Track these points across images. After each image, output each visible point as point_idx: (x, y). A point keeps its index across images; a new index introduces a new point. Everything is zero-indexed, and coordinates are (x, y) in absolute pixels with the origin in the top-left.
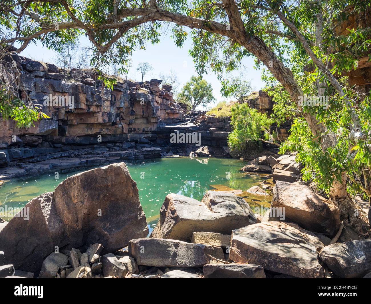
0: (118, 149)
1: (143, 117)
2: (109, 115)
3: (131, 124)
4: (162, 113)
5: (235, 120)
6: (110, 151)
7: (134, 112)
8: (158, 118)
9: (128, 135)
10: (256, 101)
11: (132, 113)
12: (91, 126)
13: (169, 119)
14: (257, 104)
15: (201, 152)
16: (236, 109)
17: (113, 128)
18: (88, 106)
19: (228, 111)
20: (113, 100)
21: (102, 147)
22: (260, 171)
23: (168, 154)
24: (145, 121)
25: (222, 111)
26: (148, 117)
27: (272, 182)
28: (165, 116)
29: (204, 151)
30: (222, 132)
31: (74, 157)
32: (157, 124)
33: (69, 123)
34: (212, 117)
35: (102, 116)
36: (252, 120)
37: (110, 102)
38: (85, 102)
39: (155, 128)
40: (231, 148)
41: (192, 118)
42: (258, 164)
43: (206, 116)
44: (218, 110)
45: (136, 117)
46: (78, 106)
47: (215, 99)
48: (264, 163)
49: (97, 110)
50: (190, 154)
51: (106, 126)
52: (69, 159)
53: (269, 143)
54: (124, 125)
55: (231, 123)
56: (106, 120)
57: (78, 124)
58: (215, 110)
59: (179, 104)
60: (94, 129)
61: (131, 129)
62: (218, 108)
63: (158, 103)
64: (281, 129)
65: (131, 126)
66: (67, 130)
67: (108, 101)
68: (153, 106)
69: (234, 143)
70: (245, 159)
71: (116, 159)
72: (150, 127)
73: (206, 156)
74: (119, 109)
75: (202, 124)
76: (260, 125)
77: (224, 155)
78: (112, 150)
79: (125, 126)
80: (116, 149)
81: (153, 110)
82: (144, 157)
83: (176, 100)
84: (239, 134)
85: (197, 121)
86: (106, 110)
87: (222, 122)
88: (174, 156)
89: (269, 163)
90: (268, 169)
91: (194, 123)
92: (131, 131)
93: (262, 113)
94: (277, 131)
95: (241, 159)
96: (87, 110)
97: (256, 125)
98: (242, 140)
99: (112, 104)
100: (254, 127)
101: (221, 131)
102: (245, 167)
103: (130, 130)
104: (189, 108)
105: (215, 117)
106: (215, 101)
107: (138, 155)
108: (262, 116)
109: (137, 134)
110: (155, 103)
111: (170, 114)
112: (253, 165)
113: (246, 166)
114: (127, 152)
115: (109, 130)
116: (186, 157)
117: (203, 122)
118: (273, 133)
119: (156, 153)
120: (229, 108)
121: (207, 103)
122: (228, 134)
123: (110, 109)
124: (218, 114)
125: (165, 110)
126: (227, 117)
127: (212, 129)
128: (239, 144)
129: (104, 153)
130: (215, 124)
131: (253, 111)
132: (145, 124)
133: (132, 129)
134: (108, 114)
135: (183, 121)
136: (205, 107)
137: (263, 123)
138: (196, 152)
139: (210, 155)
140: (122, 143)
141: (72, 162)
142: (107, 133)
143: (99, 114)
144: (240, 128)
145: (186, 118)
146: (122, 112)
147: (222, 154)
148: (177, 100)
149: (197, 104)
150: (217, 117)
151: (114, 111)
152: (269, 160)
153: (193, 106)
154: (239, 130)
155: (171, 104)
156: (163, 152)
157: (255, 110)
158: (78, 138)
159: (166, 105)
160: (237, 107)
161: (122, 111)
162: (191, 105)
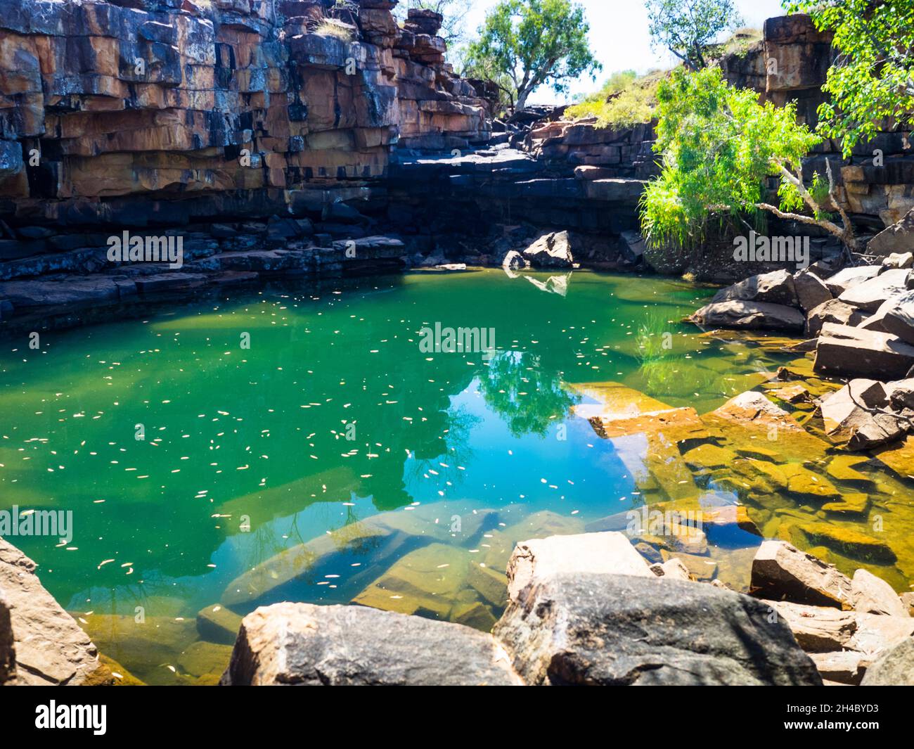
0: (250, 244)
1: (335, 128)
2: (213, 119)
3: (297, 153)
4: (406, 113)
5: (669, 133)
6: (225, 250)
7: (304, 108)
8: (393, 129)
9: (287, 193)
10: (752, 63)
11: (298, 112)
12: (147, 160)
13: (432, 133)
14: (754, 75)
15: (543, 254)
16: (678, 90)
17: (230, 168)
18: (132, 86)
19: (645, 102)
20: (226, 64)
21: (198, 234)
22: (760, 327)
23: (429, 260)
24: (344, 144)
25: (621, 103)
26: (356, 126)
27: (812, 374)
28: (417, 123)
29: (555, 248)
30: (621, 181)
31: (94, 272)
32: (388, 151)
33: (66, 151)
34: (585, 124)
35: (187, 122)
36: (737, 133)
37: (212, 72)
38: (115, 70)
39: (381, 166)
40: (653, 238)
41: (515, 130)
42: (754, 300)
43: (565, 122)
44: (605, 101)
45: (312, 126)
46: (92, 87)
47: (596, 62)
48: (777, 296)
49: (166, 100)
50: (503, 258)
51: (206, 159)
52: (77, 278)
53: (796, 221)
54: (269, 157)
55: (654, 147)
56: (200, 137)
57: (100, 154)
58: (596, 101)
59: (471, 81)
60: (162, 172)
61: (296, 170)
62: (606, 95)
63: (390, 75)
64: (843, 169)
65: (295, 162)
66: (60, 177)
67: (205, 66)
68: (372, 89)
69: (665, 221)
70: (700, 279)
71: (243, 280)
72: (362, 165)
73: (559, 266)
74: (248, 96)
75: (549, 153)
76: (766, 152)
77: (627, 262)
78: (229, 246)
79: (271, 161)
80: (245, 243)
81: (373, 103)
82: (343, 270)
83: (462, 68)
84: (684, 185)
85: (529, 143)
86: (199, 101)
87: (621, 144)
88: (448, 266)
89: (798, 298)
90: (793, 318)
91: (520, 148)
92: (297, 180)
93: (776, 107)
94: (830, 176)
95: (688, 276)
96: (127, 103)
97: (752, 154)
98: (696, 207)
99: (223, 79)
100: (743, 158)
101: (615, 177)
102: (703, 311)
103: (293, 176)
104: (506, 96)
105: (596, 126)
106: (596, 71)
107: (322, 265)
108: (777, 117)
109: (318, 188)
110: (379, 74)
111: (434, 118)
112: (734, 302)
113: (706, 304)
114: (285, 252)
115: (218, 173)
116: (488, 270)
117: (551, 144)
118: (816, 181)
119: (386, 255)
120: (647, 93)
121: (568, 78)
122: (640, 188)
123: (216, 98)
124: (605, 117)
125: (418, 101)
126: (639, 125)
127: (584, 168)
128: (683, 222)
129: (202, 256)
130: (594, 151)
131: (739, 101)
132: (345, 152)
133: (301, 172)
134: (207, 115)
135: (482, 144)
136: (560, 93)
137: (778, 143)
138: (527, 251)
139: (574, 262)
140: (264, 220)
141: (85, 290)
142: (212, 187)
143: (172, 117)
144: (688, 161)
145: (494, 130)
146: (259, 110)
147: (620, 259)
148: (464, 70)
149: (534, 83)
150: (604, 125)
151: (229, 105)
152: (796, 283)
153: (521, 90)
154: (685, 170)
155: (441, 81)
156: (412, 253)
157: (749, 94)
158: (105, 206)
159: (419, 84)
160: (679, 83)
161: (258, 104)
162: (513, 85)
